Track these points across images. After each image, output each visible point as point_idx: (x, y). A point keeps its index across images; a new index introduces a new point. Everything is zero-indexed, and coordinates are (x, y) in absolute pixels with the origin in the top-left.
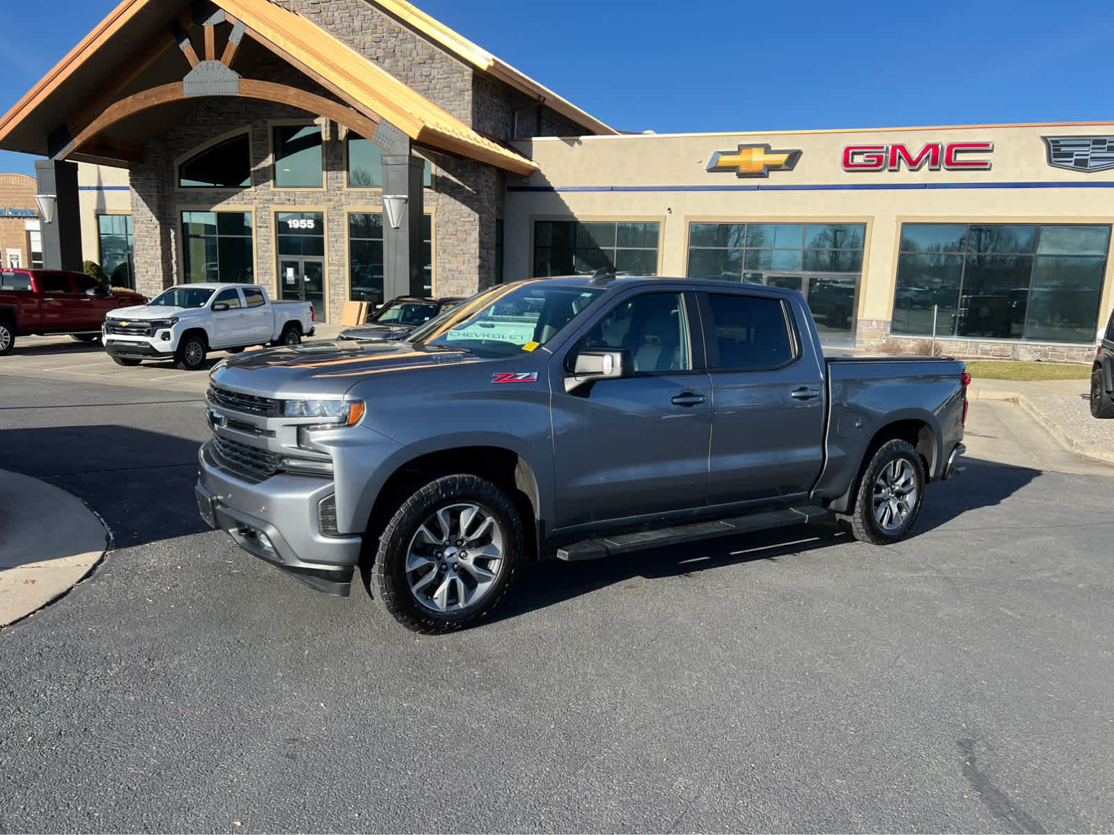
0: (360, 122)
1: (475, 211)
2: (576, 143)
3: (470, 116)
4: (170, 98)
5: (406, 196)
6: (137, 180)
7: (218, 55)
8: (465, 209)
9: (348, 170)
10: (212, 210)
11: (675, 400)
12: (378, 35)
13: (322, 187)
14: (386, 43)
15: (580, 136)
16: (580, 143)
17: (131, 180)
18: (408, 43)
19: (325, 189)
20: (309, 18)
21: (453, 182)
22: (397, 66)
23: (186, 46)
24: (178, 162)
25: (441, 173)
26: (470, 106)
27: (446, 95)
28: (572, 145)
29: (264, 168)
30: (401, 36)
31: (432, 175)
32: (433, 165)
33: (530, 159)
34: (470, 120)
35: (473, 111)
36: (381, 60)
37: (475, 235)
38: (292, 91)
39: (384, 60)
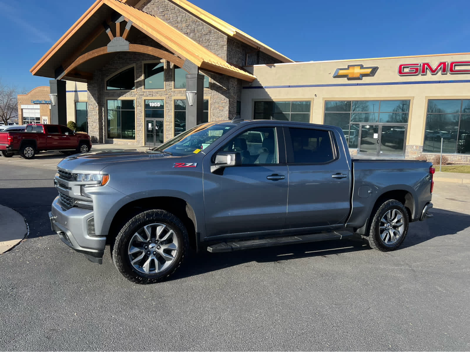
0: (177, 60)
1: (227, 98)
2: (273, 67)
3: (226, 56)
4: (102, 53)
5: (196, 92)
6: (90, 87)
7: (121, 35)
8: (223, 97)
9: (174, 81)
10: (118, 99)
11: (268, 178)
12: (188, 24)
13: (163, 89)
14: (191, 26)
15: (274, 63)
16: (274, 66)
17: (88, 87)
18: (200, 26)
19: (165, 90)
20: (160, 18)
21: (218, 85)
22: (195, 36)
23: (108, 31)
24: (107, 79)
25: (213, 81)
26: (226, 52)
27: (216, 48)
28: (271, 68)
29: (140, 81)
30: (197, 23)
31: (209, 82)
32: (210, 78)
33: (253, 74)
34: (226, 58)
35: (227, 54)
36: (189, 34)
37: (227, 108)
38: (150, 48)
39: (190, 34)
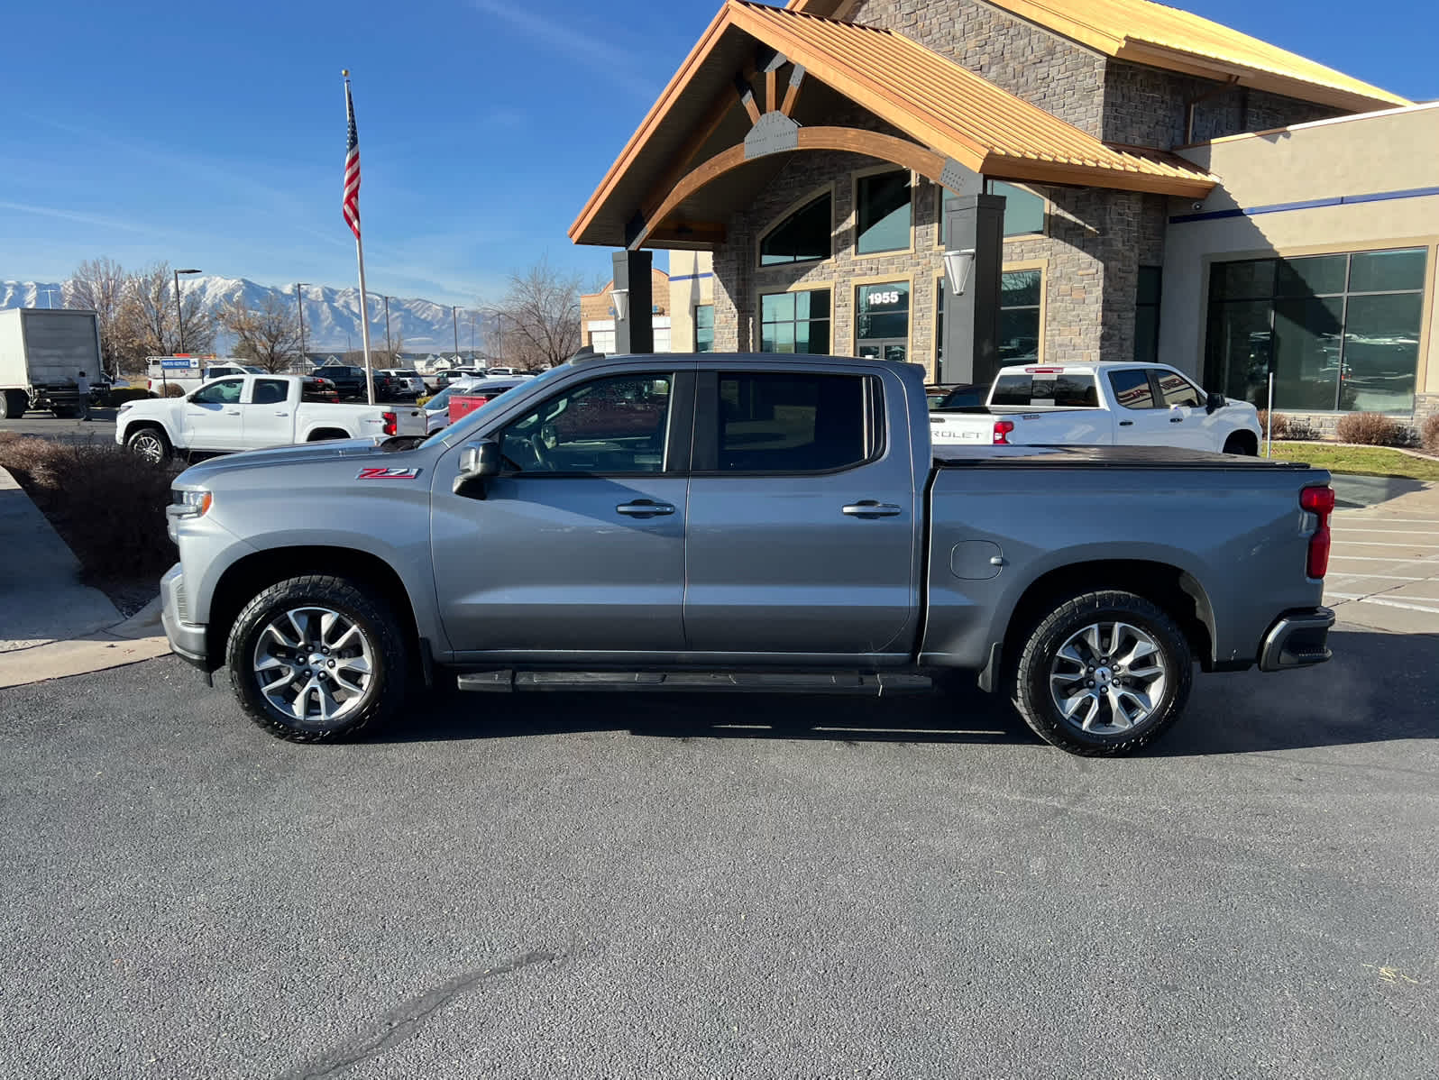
0: (924, 160)
1: (1099, 259)
2: (1281, 137)
3: (1100, 124)
4: (732, 164)
5: (973, 250)
6: (719, 263)
7: (778, 107)
8: (1085, 257)
9: (940, 222)
10: (788, 290)
11: (622, 509)
12: (983, 37)
13: (908, 248)
14: (993, 45)
15: (1289, 125)
16: (1287, 135)
17: (714, 264)
18: (1021, 38)
19: (912, 250)
20: (903, 34)
21: (1069, 221)
22: (1006, 72)
23: (748, 101)
24: (760, 236)
25: (1055, 210)
26: (1101, 110)
27: (1068, 101)
28: (1274, 141)
29: (846, 231)
30: (1012, 31)
31: (1045, 215)
32: (1047, 201)
33: (1206, 173)
34: (1099, 131)
35: (1105, 117)
36: (984, 69)
37: (1098, 292)
38: (852, 132)
39: (990, 68)
